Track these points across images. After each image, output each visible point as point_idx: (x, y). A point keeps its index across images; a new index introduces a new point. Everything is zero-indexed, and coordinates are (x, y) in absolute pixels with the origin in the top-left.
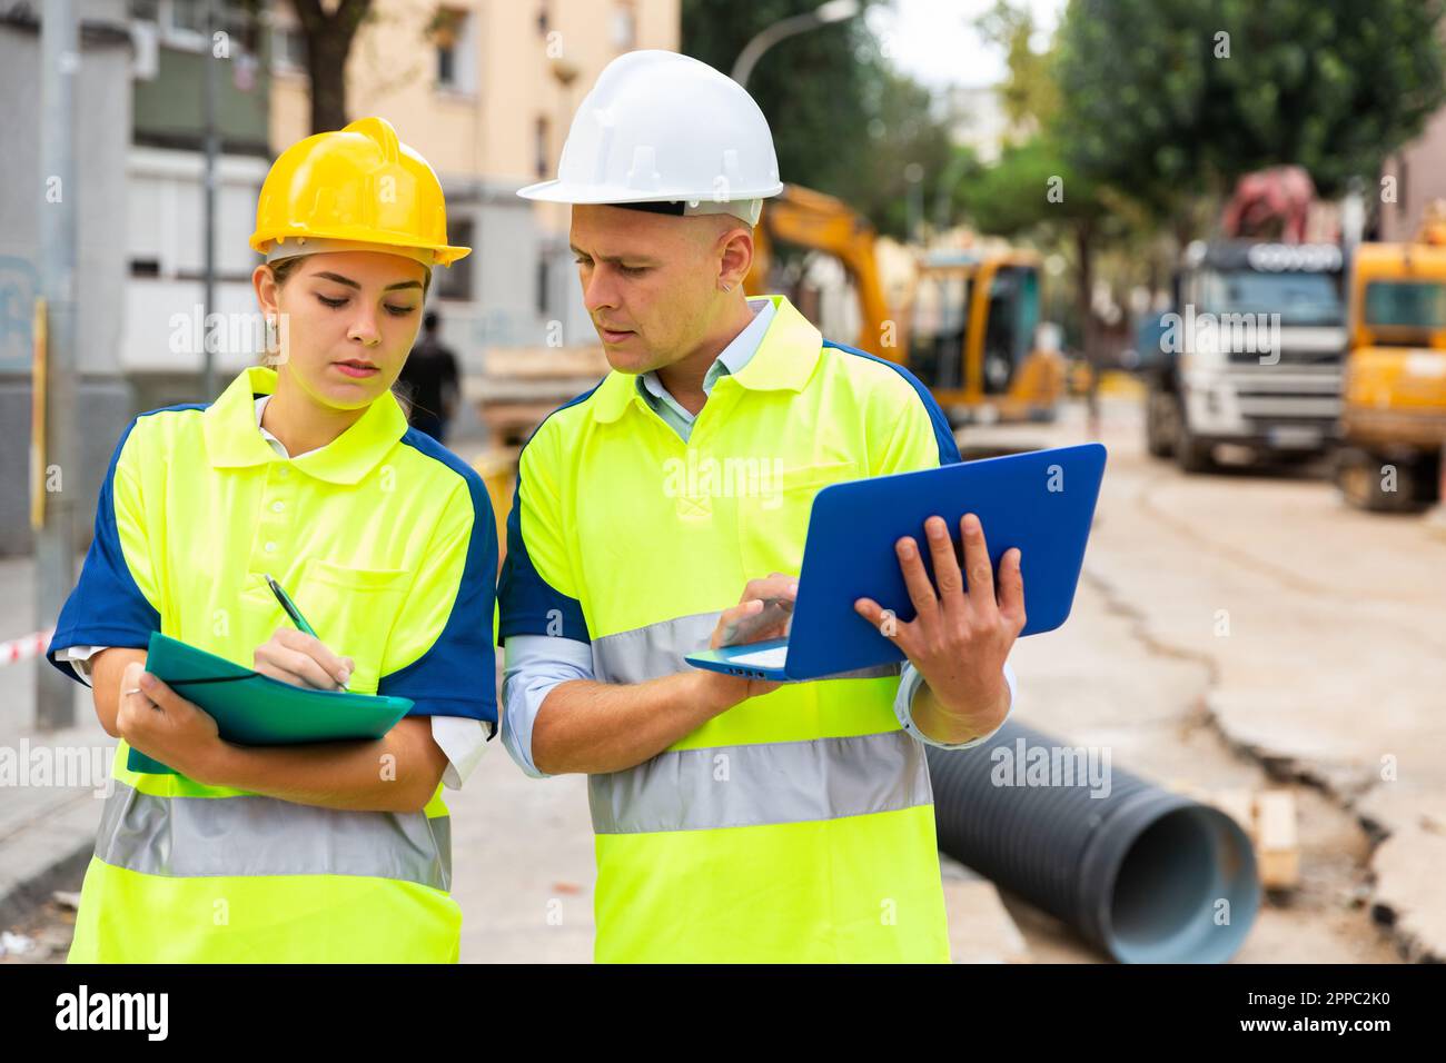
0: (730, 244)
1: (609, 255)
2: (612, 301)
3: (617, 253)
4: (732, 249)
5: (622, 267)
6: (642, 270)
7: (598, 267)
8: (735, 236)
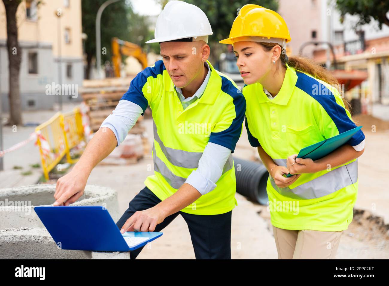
0: (204, 49)
1: (175, 54)
2: (176, 67)
3: (176, 54)
4: (204, 50)
5: (178, 57)
6: (184, 57)
7: (171, 59)
8: (205, 46)
